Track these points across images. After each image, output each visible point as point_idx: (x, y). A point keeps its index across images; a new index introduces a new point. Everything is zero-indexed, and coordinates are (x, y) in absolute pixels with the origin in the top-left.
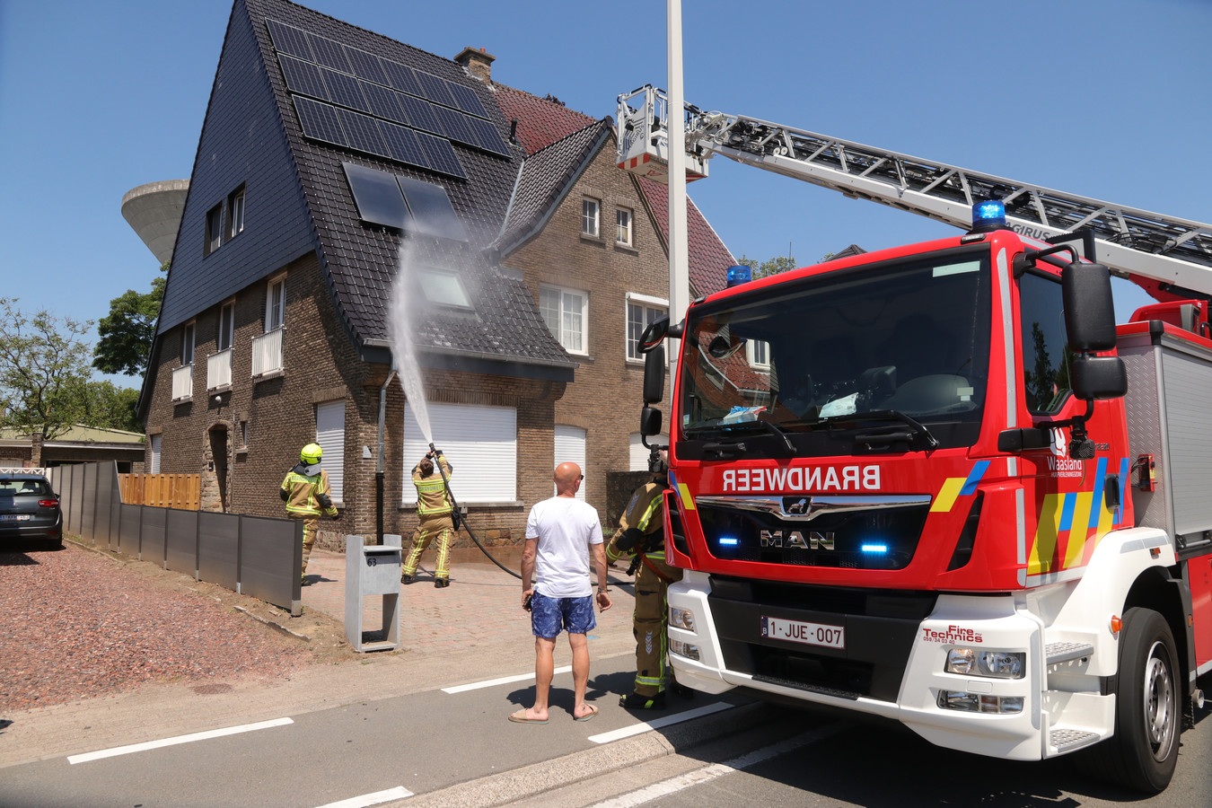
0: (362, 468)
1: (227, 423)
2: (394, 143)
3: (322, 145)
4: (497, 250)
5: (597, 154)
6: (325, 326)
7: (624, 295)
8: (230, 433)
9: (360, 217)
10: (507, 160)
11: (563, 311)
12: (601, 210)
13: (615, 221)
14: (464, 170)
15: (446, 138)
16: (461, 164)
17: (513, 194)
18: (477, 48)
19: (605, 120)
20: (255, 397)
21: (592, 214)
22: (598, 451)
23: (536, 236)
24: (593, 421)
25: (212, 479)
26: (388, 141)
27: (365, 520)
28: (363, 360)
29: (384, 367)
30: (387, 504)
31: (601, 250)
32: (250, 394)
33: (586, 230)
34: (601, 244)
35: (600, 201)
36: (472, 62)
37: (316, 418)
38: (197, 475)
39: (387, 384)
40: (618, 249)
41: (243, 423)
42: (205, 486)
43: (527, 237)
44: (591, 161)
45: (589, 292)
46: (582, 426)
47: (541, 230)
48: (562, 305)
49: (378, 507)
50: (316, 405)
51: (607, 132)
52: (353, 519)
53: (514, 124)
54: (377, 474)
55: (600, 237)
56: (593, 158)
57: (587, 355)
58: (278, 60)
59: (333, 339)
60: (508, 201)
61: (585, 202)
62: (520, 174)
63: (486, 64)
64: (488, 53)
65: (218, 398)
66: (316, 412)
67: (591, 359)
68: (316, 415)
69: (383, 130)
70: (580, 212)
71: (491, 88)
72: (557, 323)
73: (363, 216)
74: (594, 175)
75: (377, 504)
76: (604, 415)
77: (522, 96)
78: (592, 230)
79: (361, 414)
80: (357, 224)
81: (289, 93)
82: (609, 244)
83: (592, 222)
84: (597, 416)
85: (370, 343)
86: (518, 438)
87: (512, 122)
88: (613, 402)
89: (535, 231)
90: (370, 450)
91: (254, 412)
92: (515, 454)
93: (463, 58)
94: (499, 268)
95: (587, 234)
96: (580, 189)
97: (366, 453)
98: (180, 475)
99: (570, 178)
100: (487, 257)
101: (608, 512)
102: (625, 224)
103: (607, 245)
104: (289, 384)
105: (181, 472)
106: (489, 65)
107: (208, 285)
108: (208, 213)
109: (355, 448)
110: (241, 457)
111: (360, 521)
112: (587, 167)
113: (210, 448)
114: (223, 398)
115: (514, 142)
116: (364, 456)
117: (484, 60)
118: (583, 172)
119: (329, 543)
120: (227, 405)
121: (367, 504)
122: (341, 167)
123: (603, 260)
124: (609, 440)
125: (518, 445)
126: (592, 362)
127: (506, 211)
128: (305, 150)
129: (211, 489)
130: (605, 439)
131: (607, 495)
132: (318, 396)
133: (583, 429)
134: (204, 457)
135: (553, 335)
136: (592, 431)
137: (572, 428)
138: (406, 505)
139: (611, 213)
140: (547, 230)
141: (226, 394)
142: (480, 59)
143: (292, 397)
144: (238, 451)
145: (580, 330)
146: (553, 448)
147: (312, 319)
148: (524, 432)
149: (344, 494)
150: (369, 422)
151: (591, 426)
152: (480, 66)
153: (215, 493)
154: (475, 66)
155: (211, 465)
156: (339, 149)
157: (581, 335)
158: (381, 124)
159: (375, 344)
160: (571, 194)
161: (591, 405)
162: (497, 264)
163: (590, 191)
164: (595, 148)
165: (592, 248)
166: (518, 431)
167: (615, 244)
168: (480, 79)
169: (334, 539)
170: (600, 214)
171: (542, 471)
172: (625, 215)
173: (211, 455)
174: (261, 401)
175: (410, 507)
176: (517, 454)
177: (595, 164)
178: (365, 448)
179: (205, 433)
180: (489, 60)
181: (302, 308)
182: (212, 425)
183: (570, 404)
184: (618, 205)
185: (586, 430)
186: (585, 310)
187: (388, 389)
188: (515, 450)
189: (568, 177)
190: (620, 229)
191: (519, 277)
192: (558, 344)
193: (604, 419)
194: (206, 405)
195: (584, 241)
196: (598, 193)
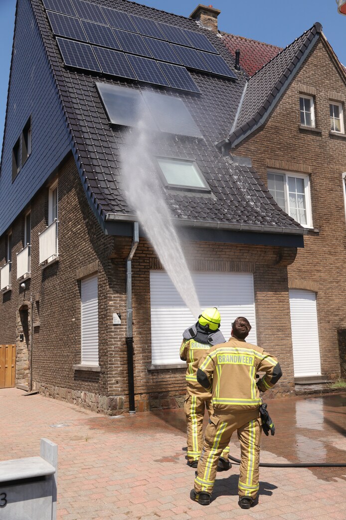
0: (113, 334)
1: (28, 303)
2: (140, 69)
3: (80, 71)
4: (227, 141)
5: (308, 57)
6: (83, 212)
7: (341, 175)
8: (30, 311)
9: (109, 120)
10: (233, 81)
11: (288, 192)
12: (315, 104)
13: (329, 113)
14: (199, 88)
15: (183, 66)
16: (196, 84)
17: (240, 105)
18: (206, 5)
19: (314, 26)
20: (44, 280)
21: (308, 108)
22: (328, 311)
23: (262, 128)
24: (321, 284)
25: (22, 348)
26: (135, 68)
27: (117, 382)
28: (106, 233)
29: (127, 239)
30: (139, 366)
31: (318, 138)
32: (40, 278)
33: (303, 122)
34: (317, 133)
35: (314, 97)
36: (203, 16)
37: (80, 293)
38: (13, 345)
39: (131, 256)
40: (332, 136)
41: (38, 302)
42: (18, 354)
43: (253, 130)
44: (304, 63)
45: (310, 175)
46: (312, 289)
47: (265, 124)
48: (287, 187)
49: (128, 370)
50: (79, 281)
51: (317, 37)
52: (106, 381)
53: (238, 54)
54: (127, 338)
55: (316, 127)
56: (306, 60)
57: (313, 228)
58: (47, 16)
59: (88, 222)
60: (236, 109)
61: (301, 99)
62: (244, 91)
63: (214, 17)
64: (215, 8)
65: (23, 285)
66: (80, 287)
67: (316, 231)
68: (80, 290)
69: (131, 61)
70: (298, 107)
71: (219, 35)
72: (284, 202)
73: (111, 120)
74: (307, 75)
75: (128, 367)
76: (331, 279)
77: (244, 40)
78: (309, 122)
79: (109, 284)
80: (107, 127)
81: (54, 36)
82: (325, 133)
83: (308, 116)
84: (325, 280)
85: (112, 217)
86: (256, 300)
87: (236, 53)
88: (338, 268)
89: (259, 125)
90: (120, 317)
91: (42, 293)
92: (254, 315)
93: (195, 16)
94: (231, 157)
95: (305, 126)
96: (297, 86)
97: (116, 320)
98: (7, 346)
99: (287, 78)
100: (220, 149)
101: (341, 365)
102: (337, 115)
103: (323, 133)
104: (62, 266)
105: (6, 343)
106: (216, 18)
107: (15, 201)
108: (14, 149)
109: (106, 316)
110: (37, 329)
111: (112, 384)
112: (301, 68)
113: (20, 324)
114: (26, 285)
115: (239, 69)
116: (114, 323)
117: (212, 14)
118: (298, 73)
119: (90, 403)
120: (29, 289)
121: (118, 367)
122: (95, 87)
123: (321, 147)
124: (337, 301)
125: (256, 307)
126: (317, 234)
127: (235, 116)
128: (65, 75)
129: (22, 355)
130: (333, 300)
131: (340, 350)
132: (80, 273)
133: (313, 292)
134: (17, 332)
135: (281, 206)
136: (321, 293)
137: (304, 292)
138: (156, 366)
139: (324, 106)
140: (269, 124)
141: (28, 281)
142: (209, 13)
143: (64, 277)
144: (35, 325)
145: (305, 207)
146: (289, 308)
147: (75, 208)
148: (261, 295)
149: (100, 358)
150: (117, 292)
151: (320, 289)
152: (209, 19)
153: (25, 359)
154: (205, 20)
155: (22, 337)
156: (95, 74)
157: (305, 211)
158: (129, 57)
159: (117, 218)
160: (289, 92)
161: (318, 271)
162: (229, 155)
163: (304, 88)
164: (307, 52)
165: (311, 137)
166: (255, 294)
167: (330, 132)
168: (210, 29)
169: (93, 399)
170: (315, 108)
171: (279, 330)
172: (337, 108)
173: (22, 329)
174: (46, 283)
175: (159, 368)
176: (256, 315)
177: (308, 65)
178: (115, 316)
179: (17, 312)
180: (216, 14)
181: (68, 202)
182: (20, 306)
183: (300, 271)
184: (330, 100)
185: (316, 293)
186: (307, 190)
187: (133, 261)
188: (254, 312)
189: (286, 77)
190: (333, 121)
191: (249, 164)
192: (287, 215)
193: (331, 282)
194: (18, 291)
195: (302, 131)
196: (312, 90)
